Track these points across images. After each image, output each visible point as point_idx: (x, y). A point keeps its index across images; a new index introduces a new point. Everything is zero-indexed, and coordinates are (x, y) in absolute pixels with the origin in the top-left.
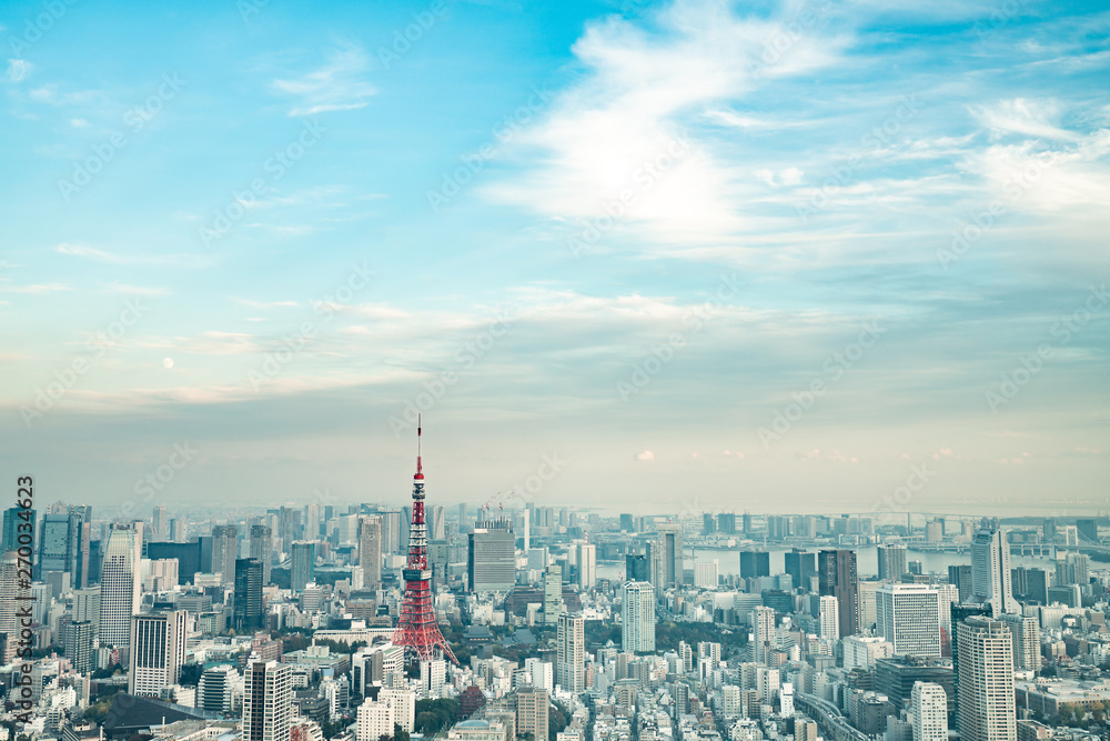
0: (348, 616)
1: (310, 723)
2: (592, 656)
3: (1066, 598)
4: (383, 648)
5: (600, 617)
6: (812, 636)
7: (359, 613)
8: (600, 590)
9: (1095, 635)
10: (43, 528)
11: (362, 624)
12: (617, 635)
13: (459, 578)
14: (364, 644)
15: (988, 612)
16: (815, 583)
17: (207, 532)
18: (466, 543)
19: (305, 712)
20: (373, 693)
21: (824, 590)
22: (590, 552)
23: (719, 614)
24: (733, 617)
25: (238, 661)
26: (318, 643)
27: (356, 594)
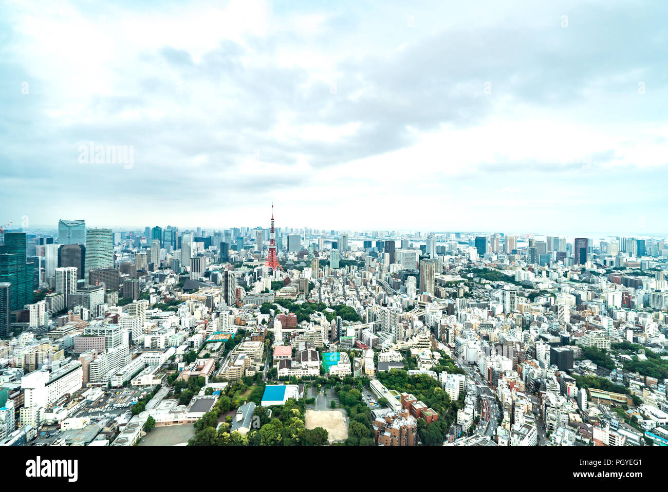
0: (253, 258)
1: (241, 287)
2: (321, 270)
3: (450, 254)
4: (262, 267)
5: (324, 259)
6: (381, 264)
7: (256, 257)
8: (324, 251)
9: (457, 264)
10: (164, 233)
11: (257, 260)
12: (328, 264)
13: (285, 248)
14: (257, 266)
15: (429, 258)
16: (384, 249)
17: (212, 235)
18: (287, 238)
19: (240, 285)
20: (259, 279)
21: (386, 251)
22: (322, 241)
23: (357, 257)
24: (361, 258)
25: (221, 270)
26: (244, 266)
27: (255, 252)
